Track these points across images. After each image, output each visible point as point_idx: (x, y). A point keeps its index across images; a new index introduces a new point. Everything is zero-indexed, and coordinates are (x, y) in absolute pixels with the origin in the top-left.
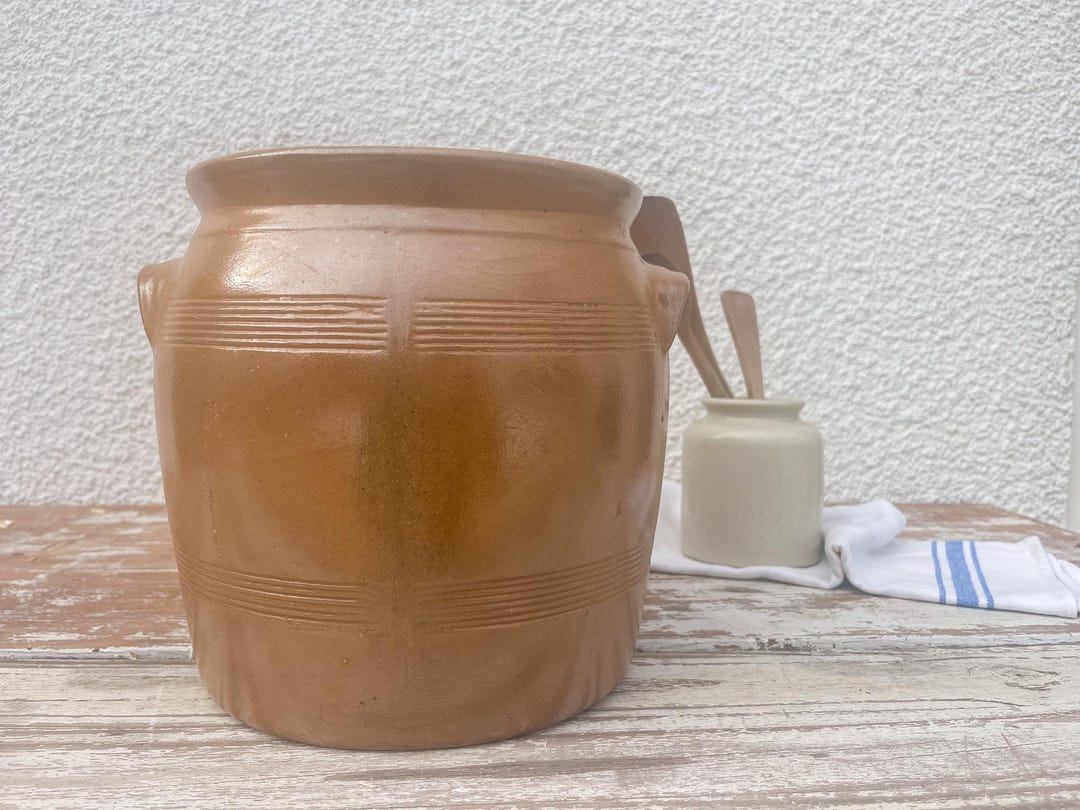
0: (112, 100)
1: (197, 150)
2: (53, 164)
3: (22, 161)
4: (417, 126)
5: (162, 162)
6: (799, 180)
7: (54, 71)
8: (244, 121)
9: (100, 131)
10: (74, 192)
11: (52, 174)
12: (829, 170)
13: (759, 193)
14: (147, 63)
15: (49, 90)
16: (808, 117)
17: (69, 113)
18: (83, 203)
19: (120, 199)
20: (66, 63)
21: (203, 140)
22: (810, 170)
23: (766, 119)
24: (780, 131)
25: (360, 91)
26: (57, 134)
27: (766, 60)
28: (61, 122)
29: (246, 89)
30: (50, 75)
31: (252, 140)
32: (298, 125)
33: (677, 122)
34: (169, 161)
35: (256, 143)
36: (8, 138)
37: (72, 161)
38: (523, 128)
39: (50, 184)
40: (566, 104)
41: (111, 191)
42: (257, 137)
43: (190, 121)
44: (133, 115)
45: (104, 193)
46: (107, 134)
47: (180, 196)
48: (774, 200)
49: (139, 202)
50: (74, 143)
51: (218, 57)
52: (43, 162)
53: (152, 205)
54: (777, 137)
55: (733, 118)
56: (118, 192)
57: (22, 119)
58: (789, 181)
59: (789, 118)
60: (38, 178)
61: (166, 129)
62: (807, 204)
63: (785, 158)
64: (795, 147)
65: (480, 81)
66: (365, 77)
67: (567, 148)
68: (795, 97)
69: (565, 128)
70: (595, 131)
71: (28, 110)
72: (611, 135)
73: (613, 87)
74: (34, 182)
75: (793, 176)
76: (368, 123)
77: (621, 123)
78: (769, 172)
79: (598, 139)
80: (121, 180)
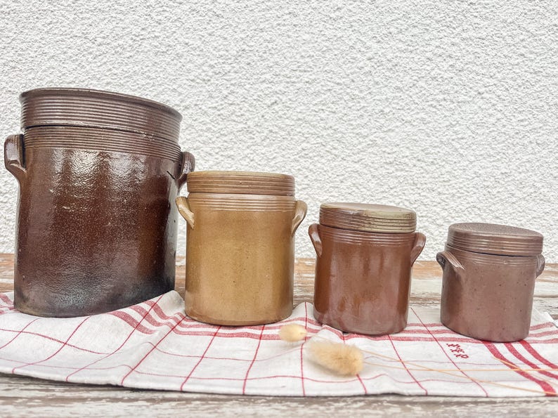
0: (149, 30)
1: (195, 58)
2: (116, 66)
3: (99, 64)
4: (316, 45)
5: (176, 65)
6: (534, 75)
7: (117, 13)
8: (220, 42)
9: (142, 48)
10: (128, 81)
11: (115, 71)
12: (552, 70)
13: (511, 82)
14: (168, 9)
15: (114, 23)
16: (540, 40)
17: (125, 37)
18: (132, 87)
19: (153, 86)
20: (123, 9)
21: (198, 53)
22: (541, 70)
23: (517, 40)
24: (524, 47)
25: (284, 25)
26: (119, 49)
27: (516, 7)
28: (121, 42)
29: (223, 24)
30: (114, 15)
31: (225, 52)
32: (250, 44)
33: (465, 41)
34: (180, 65)
35: (227, 54)
36: (91, 50)
37: (127, 64)
38: (376, 45)
39: (115, 77)
40: (400, 32)
41: (148, 81)
42: (227, 51)
43: (191, 43)
44: (160, 39)
45: (143, 82)
46: (146, 50)
47: (185, 84)
48: (520, 86)
49: (163, 87)
50: (128, 54)
51: (207, 6)
52: (111, 65)
53: (169, 89)
54: (523, 51)
55: (497, 39)
56: (151, 81)
57: (100, 40)
58: (529, 76)
59: (529, 40)
60: (107, 74)
61: (178, 46)
62: (539, 89)
63: (527, 62)
64: (533, 56)
65: (351, 19)
66: (288, 17)
67: (400, 57)
68: (532, 28)
69: (400, 45)
70: (417, 47)
71: (102, 35)
72: (426, 49)
73: (428, 22)
74: (106, 76)
75: (531, 73)
76: (289, 43)
77: (432, 42)
78: (518, 71)
79: (418, 51)
80: (153, 75)
